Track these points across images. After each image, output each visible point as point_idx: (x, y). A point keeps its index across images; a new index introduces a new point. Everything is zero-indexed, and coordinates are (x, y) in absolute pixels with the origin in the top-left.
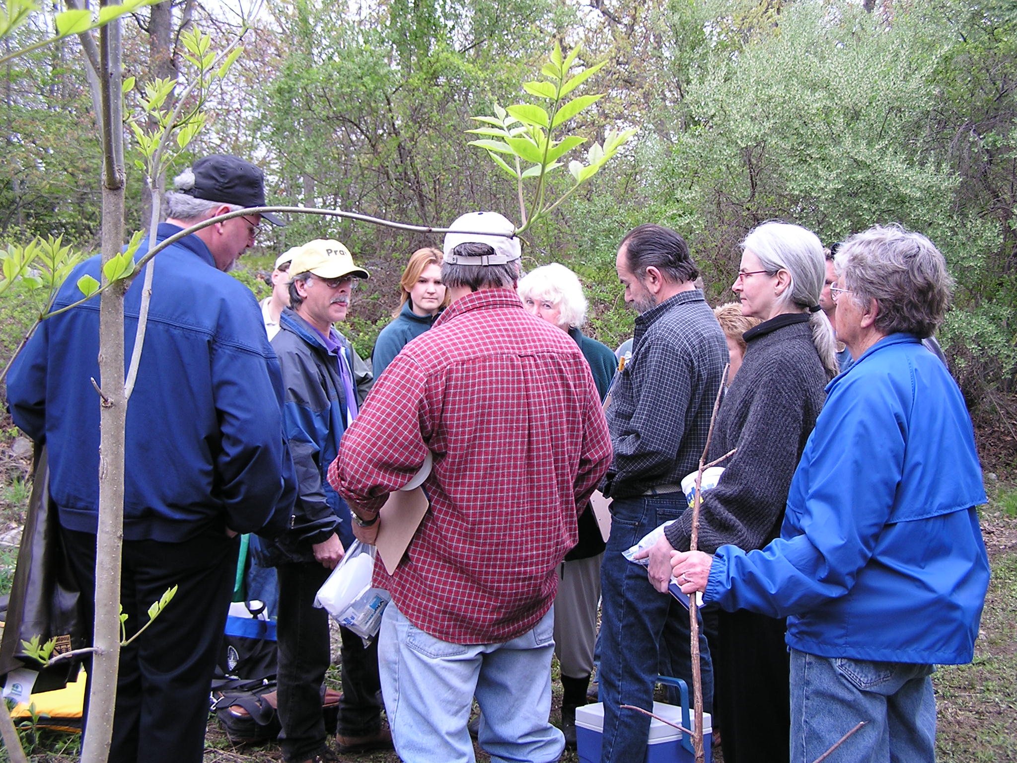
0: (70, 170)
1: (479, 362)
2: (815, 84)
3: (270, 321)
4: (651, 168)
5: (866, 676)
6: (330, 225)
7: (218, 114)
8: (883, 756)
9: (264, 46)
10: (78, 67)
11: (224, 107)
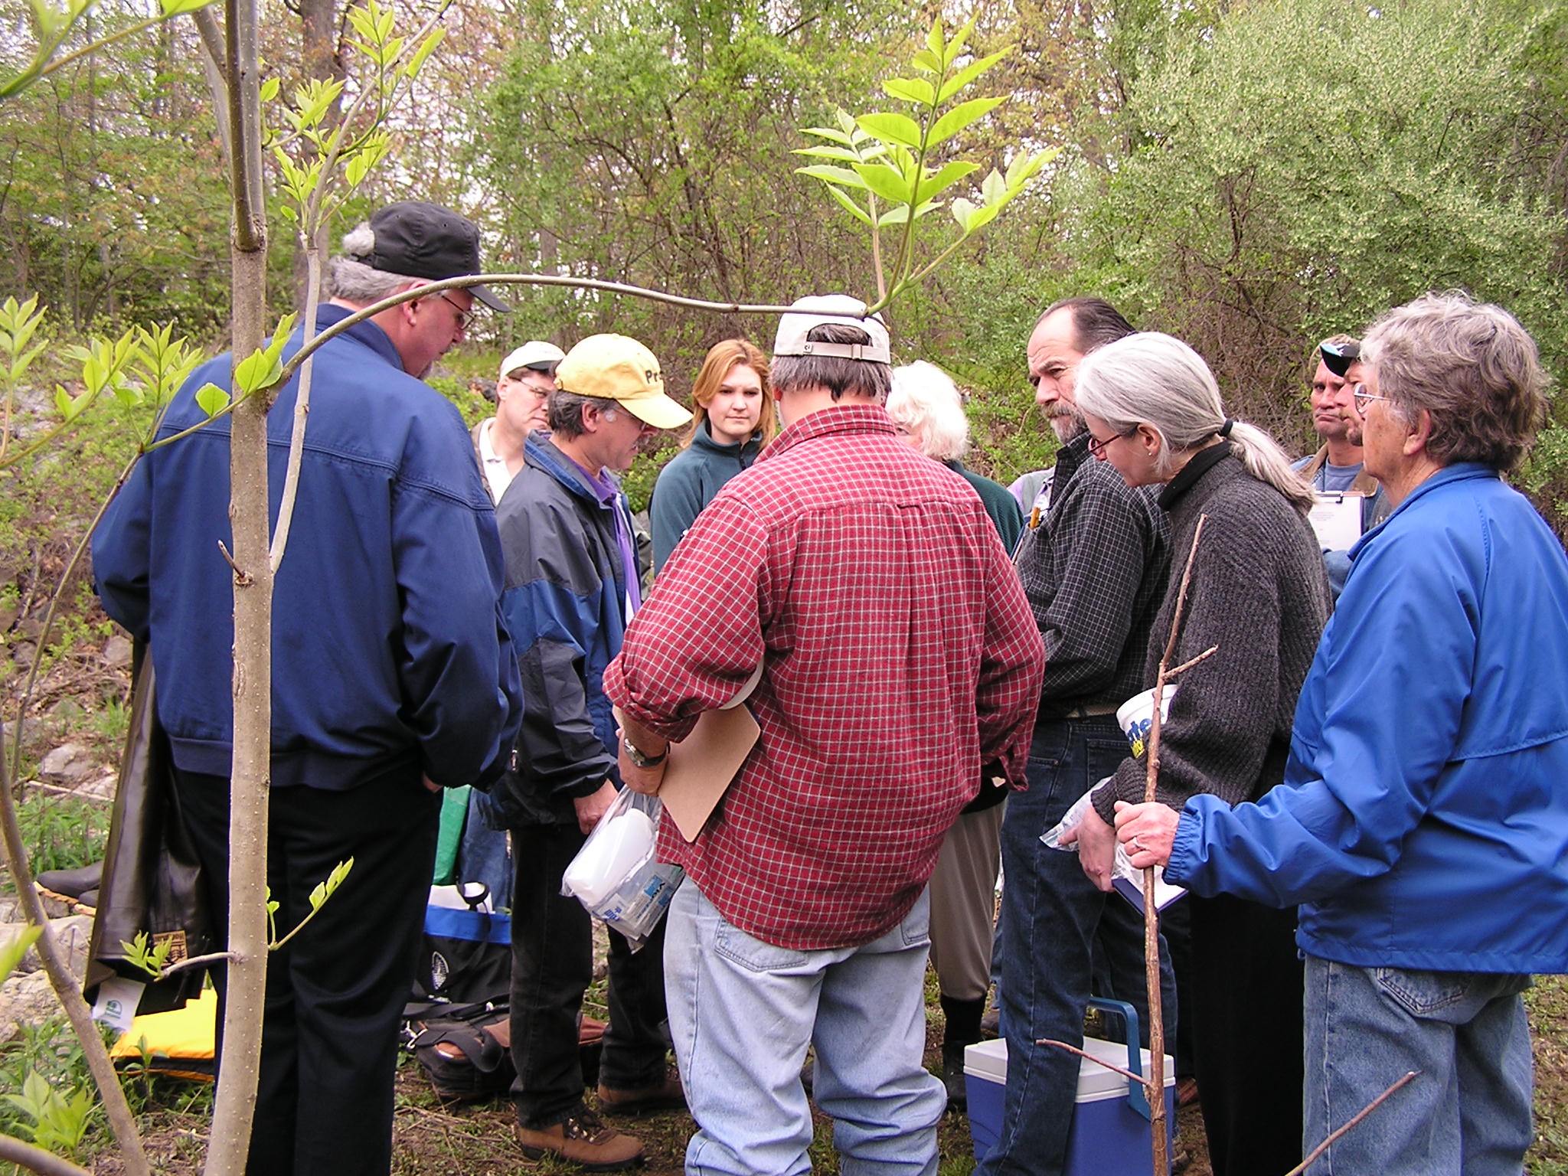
0: (184, 228)
1: (844, 512)
2: (1333, 77)
3: (492, 456)
4: (1076, 212)
5: (1424, 995)
6: (581, 306)
7: (407, 139)
8: (1451, 1122)
9: (477, 32)
10: (194, 71)
11: (417, 127)
